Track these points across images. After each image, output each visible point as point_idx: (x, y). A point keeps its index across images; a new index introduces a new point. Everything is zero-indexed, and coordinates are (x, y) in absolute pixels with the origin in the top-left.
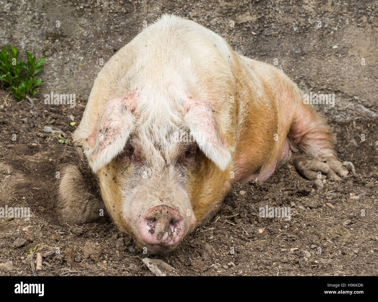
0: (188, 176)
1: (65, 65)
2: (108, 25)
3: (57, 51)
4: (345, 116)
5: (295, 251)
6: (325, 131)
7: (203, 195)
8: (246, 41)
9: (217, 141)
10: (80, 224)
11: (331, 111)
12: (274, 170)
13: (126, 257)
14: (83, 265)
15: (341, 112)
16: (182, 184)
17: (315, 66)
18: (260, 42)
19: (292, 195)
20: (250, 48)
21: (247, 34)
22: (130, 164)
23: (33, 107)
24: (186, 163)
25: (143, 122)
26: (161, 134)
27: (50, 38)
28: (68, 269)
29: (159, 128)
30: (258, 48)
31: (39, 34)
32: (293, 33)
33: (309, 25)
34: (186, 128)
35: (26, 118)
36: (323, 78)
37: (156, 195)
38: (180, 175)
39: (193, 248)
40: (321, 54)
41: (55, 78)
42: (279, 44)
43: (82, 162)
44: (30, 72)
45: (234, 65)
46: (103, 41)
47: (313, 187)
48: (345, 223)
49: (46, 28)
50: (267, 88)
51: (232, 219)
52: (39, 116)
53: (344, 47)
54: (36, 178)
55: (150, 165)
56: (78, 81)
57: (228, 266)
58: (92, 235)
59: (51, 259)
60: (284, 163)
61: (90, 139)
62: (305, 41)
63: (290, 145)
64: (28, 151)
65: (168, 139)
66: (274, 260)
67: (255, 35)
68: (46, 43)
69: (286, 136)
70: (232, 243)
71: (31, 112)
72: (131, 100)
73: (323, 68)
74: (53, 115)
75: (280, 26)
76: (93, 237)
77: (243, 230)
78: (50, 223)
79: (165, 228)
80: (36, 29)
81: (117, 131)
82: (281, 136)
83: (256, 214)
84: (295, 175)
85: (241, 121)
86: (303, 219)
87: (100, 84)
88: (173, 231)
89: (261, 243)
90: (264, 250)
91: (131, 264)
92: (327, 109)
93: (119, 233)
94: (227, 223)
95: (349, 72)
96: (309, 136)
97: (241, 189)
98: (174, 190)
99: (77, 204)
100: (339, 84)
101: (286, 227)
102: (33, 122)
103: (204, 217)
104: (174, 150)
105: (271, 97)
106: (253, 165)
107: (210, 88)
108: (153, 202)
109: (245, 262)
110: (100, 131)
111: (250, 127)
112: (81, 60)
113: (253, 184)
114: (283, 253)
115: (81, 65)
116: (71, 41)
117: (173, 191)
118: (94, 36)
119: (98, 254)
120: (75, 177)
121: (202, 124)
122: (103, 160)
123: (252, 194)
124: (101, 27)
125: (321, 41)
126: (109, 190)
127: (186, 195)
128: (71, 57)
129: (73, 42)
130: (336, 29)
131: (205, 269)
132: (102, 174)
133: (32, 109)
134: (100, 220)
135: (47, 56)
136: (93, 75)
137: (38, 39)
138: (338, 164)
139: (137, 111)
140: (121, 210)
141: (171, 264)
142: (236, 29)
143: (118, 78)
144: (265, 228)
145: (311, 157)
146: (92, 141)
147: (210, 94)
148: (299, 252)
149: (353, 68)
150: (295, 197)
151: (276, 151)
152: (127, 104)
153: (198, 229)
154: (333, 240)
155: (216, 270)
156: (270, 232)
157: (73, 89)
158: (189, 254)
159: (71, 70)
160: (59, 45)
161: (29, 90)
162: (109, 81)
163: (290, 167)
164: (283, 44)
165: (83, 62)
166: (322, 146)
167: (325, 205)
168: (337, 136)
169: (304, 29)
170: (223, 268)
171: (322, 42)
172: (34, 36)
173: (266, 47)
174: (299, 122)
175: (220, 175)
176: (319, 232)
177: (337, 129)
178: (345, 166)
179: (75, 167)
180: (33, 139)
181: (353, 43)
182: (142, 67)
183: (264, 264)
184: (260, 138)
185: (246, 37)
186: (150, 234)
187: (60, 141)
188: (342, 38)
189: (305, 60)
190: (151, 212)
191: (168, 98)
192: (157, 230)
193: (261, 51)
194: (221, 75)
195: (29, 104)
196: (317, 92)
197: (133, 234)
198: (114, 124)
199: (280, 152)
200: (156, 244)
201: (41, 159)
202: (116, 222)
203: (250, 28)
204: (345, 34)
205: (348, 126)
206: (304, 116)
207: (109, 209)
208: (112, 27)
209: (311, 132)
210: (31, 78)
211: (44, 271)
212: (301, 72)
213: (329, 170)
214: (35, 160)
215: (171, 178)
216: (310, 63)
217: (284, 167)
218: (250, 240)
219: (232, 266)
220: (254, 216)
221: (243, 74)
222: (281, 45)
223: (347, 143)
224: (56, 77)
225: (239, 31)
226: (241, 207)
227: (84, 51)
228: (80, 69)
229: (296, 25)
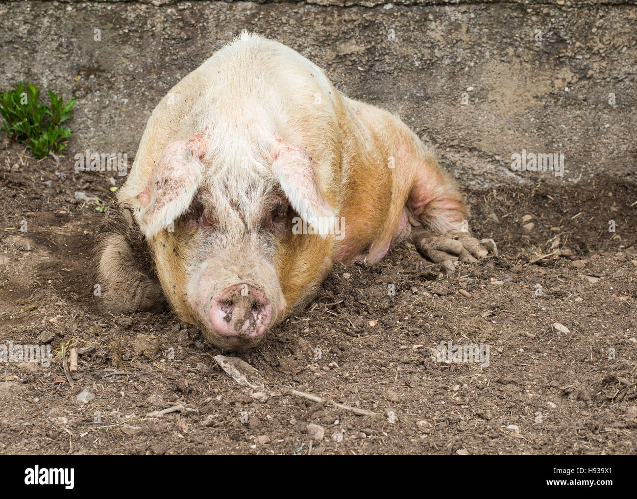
0: (276, 246)
1: (103, 110)
2: (163, 55)
3: (91, 91)
4: (483, 182)
5: (418, 348)
6: (457, 199)
7: (296, 273)
8: (350, 80)
9: (316, 198)
10: (128, 314)
11: (463, 175)
12: (387, 250)
13: (191, 355)
14: (133, 365)
15: (477, 177)
16: (268, 256)
17: (442, 114)
18: (369, 81)
19: (413, 279)
20: (355, 89)
21: (351, 69)
22: (197, 229)
23: (59, 166)
24: (273, 229)
25: (215, 173)
26: (239, 189)
27: (82, 73)
28: (113, 370)
29: (237, 181)
30: (367, 89)
31: (67, 67)
32: (414, 70)
33: (436, 59)
34: (274, 180)
35: (50, 181)
36: (453, 131)
37: (233, 271)
38: (266, 245)
39: (282, 343)
40: (451, 98)
41: (89, 128)
42: (394, 84)
43: (131, 229)
44: (54, 118)
45: (336, 105)
46: (155, 77)
47: (441, 271)
48: (485, 314)
49: (77, 59)
50: (378, 140)
51: (334, 308)
52: (67, 178)
53: (483, 89)
54: (66, 256)
55: (224, 231)
56: (121, 132)
57: (329, 367)
58: (144, 328)
59: (90, 357)
60: (400, 241)
61: (142, 197)
62: (430, 81)
63: (408, 217)
64: (54, 221)
65: (249, 196)
66: (391, 360)
67: (362, 71)
68: (76, 80)
69: (403, 204)
70: (335, 338)
71: (57, 173)
72: (199, 143)
73: (454, 117)
74: (87, 177)
75: (397, 59)
76: (146, 331)
77: (348, 321)
78: (86, 312)
79: (246, 314)
80: (63, 60)
81: (180, 183)
82: (398, 204)
83: (365, 302)
84: (416, 257)
85: (344, 181)
86: (429, 308)
87: (156, 124)
88: (256, 318)
89: (373, 339)
90: (378, 348)
91: (198, 364)
92: (458, 173)
93: (182, 323)
94: (327, 313)
95: (489, 123)
96: (434, 205)
97: (345, 271)
98: (258, 265)
99: (124, 286)
100: (475, 139)
101: (406, 318)
102: (59, 186)
103: (296, 304)
104: (256, 210)
105: (384, 152)
106: (360, 241)
107: (306, 130)
108: (229, 280)
109: (352, 363)
110: (157, 183)
111: (356, 189)
112: (125, 103)
113: (360, 265)
114: (402, 351)
115: (124, 110)
116: (111, 78)
117: (255, 266)
118: (143, 71)
119: (153, 350)
120: (121, 250)
121: (296, 175)
122: (161, 221)
123: (359, 277)
124: (152, 59)
125: (451, 81)
126: (168, 266)
127: (274, 271)
128: (111, 99)
129: (113, 79)
130: (472, 64)
131: (299, 371)
132: (159, 245)
133: (58, 169)
134: (155, 309)
135: (78, 98)
136: (141, 124)
137: (66, 75)
138: (474, 243)
139: (207, 157)
140: (185, 291)
141: (252, 364)
142: (337, 62)
143: (181, 114)
144: (378, 320)
145: (436, 233)
146: (145, 198)
147: (306, 138)
148: (425, 349)
149: (494, 118)
150: (418, 282)
151: (390, 223)
152: (193, 148)
153: (288, 320)
154: (469, 335)
155: (313, 372)
156: (385, 325)
157: (114, 143)
158: (277, 351)
159: (111, 118)
160: (94, 83)
161: (54, 144)
162: (169, 120)
163: (409, 245)
164: (400, 84)
165: (128, 106)
166: (452, 219)
167: (457, 292)
168: (472, 209)
169: (429, 64)
170: (323, 369)
171: (453, 81)
172: (61, 70)
173: (377, 88)
174: (421, 185)
175: (318, 246)
176: (451, 325)
177: (471, 199)
178: (484, 245)
179: (121, 237)
180: (61, 205)
181: (495, 84)
182: (214, 100)
183: (377, 364)
184: (369, 205)
185: (351, 74)
186: (225, 323)
187: (98, 209)
188: (480, 77)
189: (429, 106)
190: (226, 292)
191: (249, 140)
192: (234, 318)
193: (370, 94)
194: (321, 113)
195: (54, 163)
196: (445, 149)
197: (201, 324)
198: (176, 174)
199: (396, 226)
200: (232, 336)
201: (72, 231)
202: (177, 310)
203: (356, 62)
204: (485, 71)
205: (486, 195)
206: (428, 177)
207: (168, 293)
208: (167, 59)
209: (438, 199)
210: (57, 127)
211: (81, 372)
212: (424, 122)
213: (462, 249)
214: (65, 232)
215: (253, 248)
216: (436, 111)
217: (402, 245)
218: (359, 335)
219: (334, 367)
220: (362, 304)
221: (347, 119)
222: (398, 85)
223: (484, 218)
224: (90, 126)
225: (341, 66)
226: (345, 293)
227: (128, 91)
228: (124, 115)
229: (418, 58)
